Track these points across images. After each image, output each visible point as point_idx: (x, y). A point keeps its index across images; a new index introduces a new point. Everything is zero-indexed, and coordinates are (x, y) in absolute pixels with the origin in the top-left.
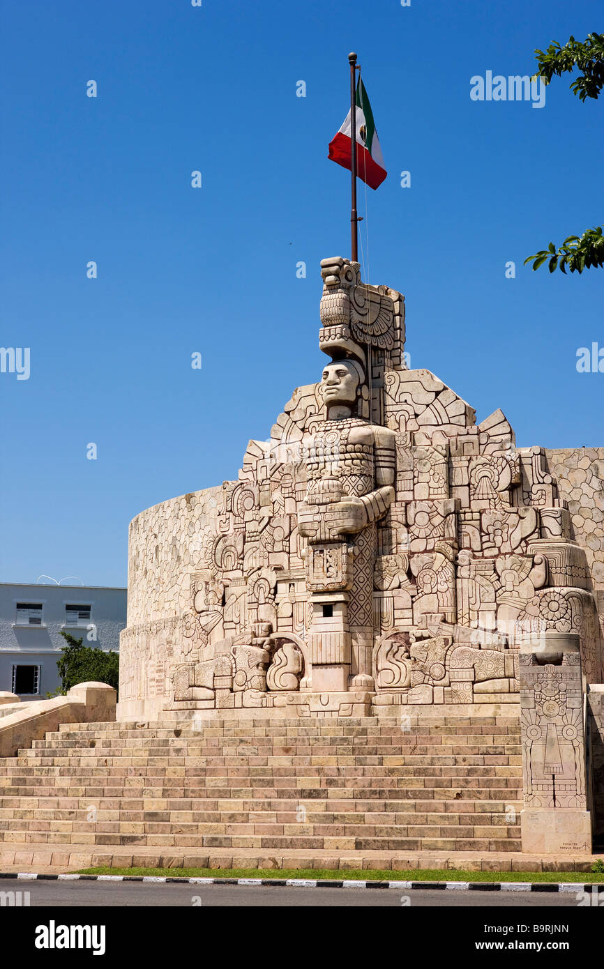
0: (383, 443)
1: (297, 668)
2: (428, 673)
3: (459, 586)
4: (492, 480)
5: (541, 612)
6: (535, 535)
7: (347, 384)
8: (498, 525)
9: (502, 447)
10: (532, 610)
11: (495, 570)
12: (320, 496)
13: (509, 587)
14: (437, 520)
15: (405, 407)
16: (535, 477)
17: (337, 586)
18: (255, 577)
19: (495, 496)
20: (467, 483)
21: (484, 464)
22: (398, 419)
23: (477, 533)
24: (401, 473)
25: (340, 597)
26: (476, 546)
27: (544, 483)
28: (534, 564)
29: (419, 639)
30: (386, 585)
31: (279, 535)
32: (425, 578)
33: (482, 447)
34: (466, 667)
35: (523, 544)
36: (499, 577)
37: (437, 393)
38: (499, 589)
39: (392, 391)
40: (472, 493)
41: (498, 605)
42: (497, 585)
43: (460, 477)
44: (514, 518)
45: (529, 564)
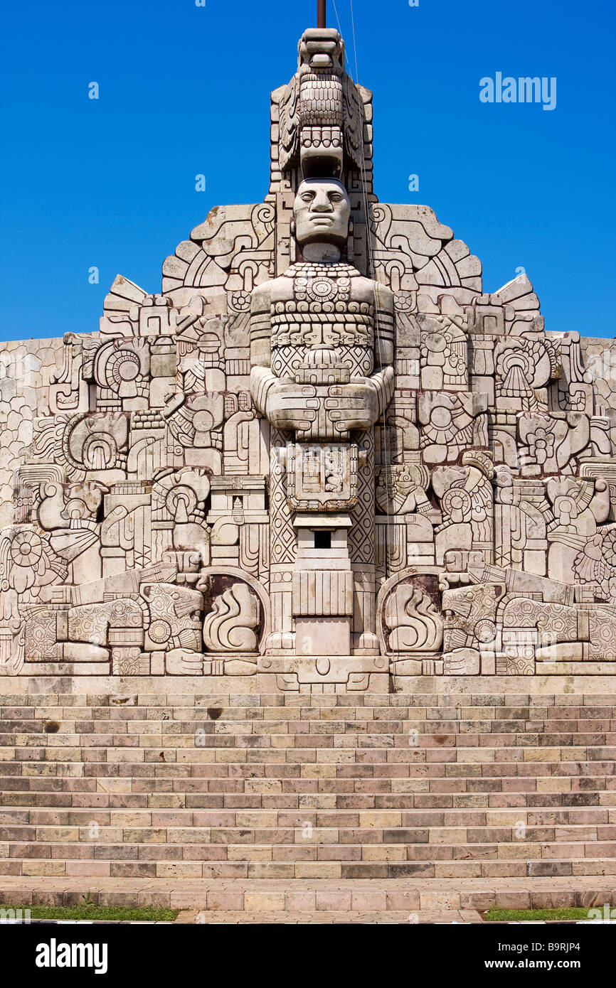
0: (384, 304)
1: (255, 620)
2: (472, 633)
3: (498, 515)
4: (525, 372)
5: (603, 555)
6: (588, 452)
7: (342, 213)
8: (541, 434)
9: (533, 327)
10: (593, 551)
11: (546, 495)
12: (318, 372)
13: (564, 520)
14: (463, 421)
15: (399, 255)
16: (573, 373)
17: (342, 505)
18: (168, 482)
19: (530, 394)
20: (492, 372)
21: (515, 349)
22: (388, 271)
23: (513, 442)
24: (402, 349)
25: (346, 521)
26: (512, 461)
27: (583, 382)
28: (596, 491)
29: (453, 585)
30: (396, 507)
31: (202, 422)
32: (454, 501)
33: (508, 325)
34: (527, 625)
35: (573, 462)
36: (551, 504)
37: (445, 242)
38: (551, 522)
39: (381, 232)
40: (499, 387)
41: (550, 543)
42: (549, 515)
43: (484, 363)
44: (560, 427)
45: (590, 491)
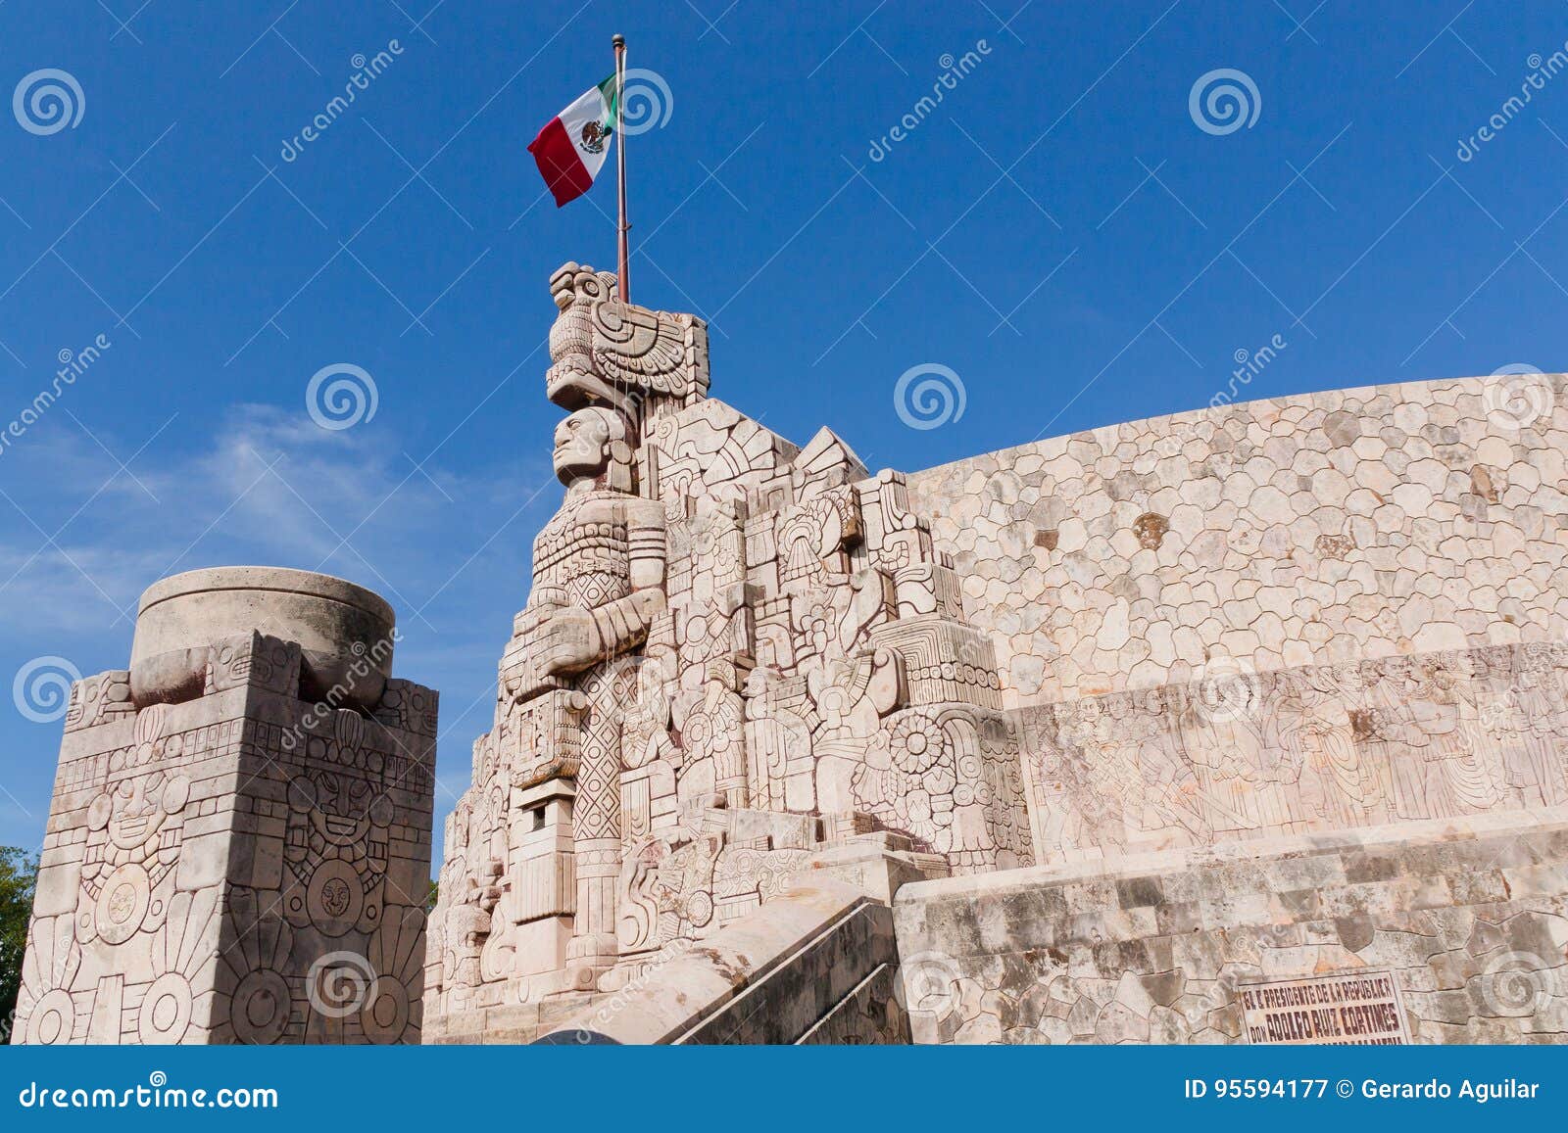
0: (640, 520)
2: (684, 915)
3: (750, 737)
4: (810, 541)
5: (894, 759)
6: (882, 617)
7: (584, 438)
8: (818, 613)
9: (828, 484)
10: (877, 757)
11: (807, 693)
13: (833, 721)
14: (720, 623)
15: (687, 463)
16: (887, 522)
17: (548, 768)
19: (818, 566)
20: (773, 556)
21: (797, 517)
22: (677, 486)
23: (785, 635)
24: (674, 565)
26: (785, 660)
27: (903, 529)
28: (874, 667)
29: (676, 848)
30: (638, 756)
32: (696, 735)
33: (798, 492)
34: (745, 891)
35: (863, 636)
36: (815, 703)
37: (731, 428)
38: (816, 728)
39: (668, 446)
40: (782, 571)
41: (817, 759)
42: (813, 720)
43: (762, 549)
44: (844, 592)
45: (866, 669)
